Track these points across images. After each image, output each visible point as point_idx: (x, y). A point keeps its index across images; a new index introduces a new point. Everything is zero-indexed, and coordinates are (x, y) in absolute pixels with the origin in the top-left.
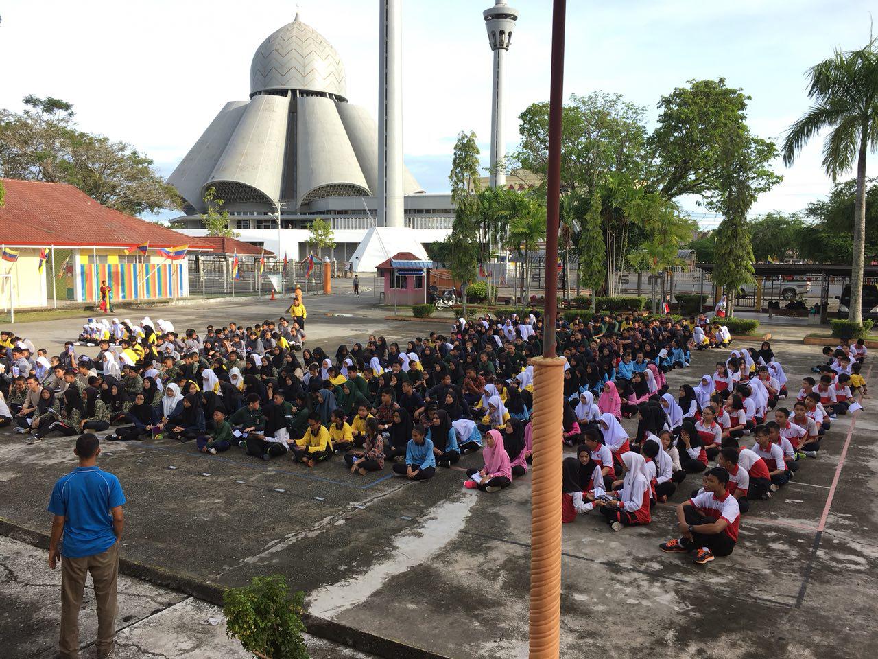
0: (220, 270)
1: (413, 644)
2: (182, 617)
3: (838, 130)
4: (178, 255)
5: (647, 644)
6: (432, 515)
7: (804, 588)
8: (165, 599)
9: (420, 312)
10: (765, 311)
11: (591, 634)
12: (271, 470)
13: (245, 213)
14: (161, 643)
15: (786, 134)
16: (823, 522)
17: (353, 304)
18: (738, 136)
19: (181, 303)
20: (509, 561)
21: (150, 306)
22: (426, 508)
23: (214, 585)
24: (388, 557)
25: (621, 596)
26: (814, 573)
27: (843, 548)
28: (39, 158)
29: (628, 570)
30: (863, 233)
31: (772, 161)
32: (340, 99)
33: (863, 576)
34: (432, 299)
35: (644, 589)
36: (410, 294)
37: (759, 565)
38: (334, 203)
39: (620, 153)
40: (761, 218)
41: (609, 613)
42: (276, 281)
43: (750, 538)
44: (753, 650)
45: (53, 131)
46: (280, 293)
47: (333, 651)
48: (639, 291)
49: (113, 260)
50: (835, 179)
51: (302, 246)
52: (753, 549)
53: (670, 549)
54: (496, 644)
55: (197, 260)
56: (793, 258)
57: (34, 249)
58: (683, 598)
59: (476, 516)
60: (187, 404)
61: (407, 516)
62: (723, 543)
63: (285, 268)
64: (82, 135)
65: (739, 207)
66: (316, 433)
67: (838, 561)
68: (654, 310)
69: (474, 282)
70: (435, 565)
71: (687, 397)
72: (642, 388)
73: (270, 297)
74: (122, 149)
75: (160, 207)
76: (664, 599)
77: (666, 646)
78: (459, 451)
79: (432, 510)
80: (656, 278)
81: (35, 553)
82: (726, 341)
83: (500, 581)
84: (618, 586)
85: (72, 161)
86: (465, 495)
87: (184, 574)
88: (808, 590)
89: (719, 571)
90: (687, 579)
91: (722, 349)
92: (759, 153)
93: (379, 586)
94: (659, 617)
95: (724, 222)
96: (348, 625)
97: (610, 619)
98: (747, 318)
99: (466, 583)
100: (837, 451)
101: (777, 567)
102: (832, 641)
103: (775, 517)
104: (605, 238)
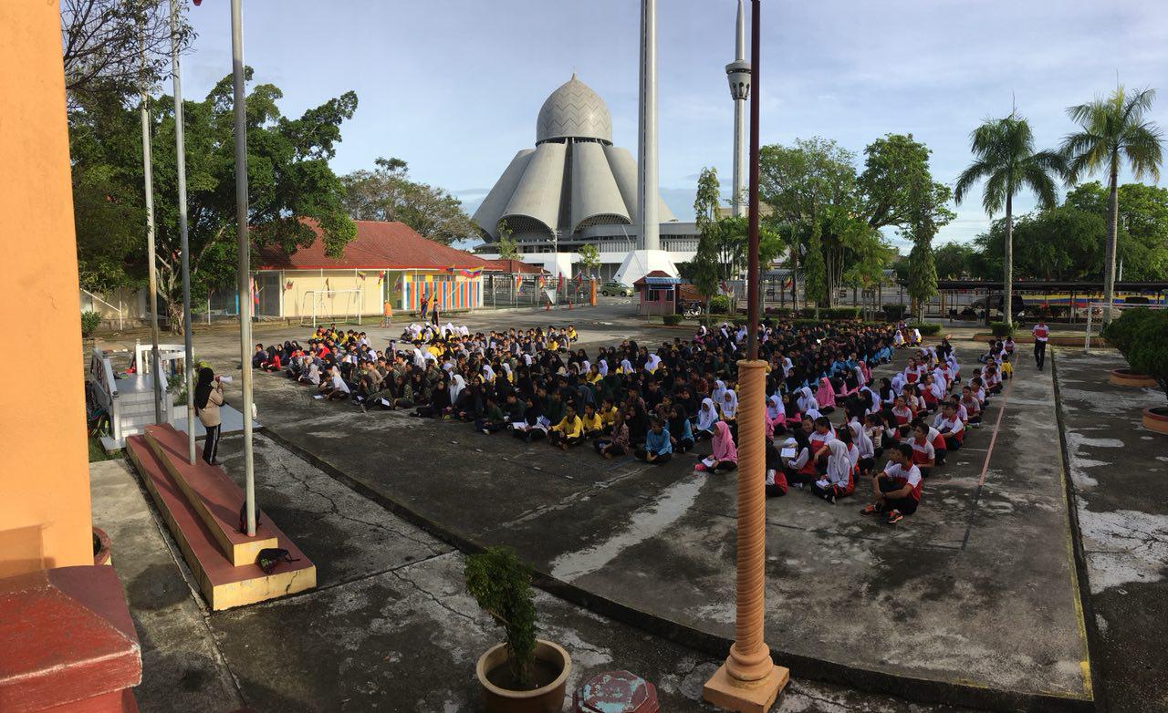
0: (508, 287)
1: (639, 608)
2: (448, 565)
3: (992, 180)
4: (476, 274)
5: (845, 598)
6: (666, 494)
7: (968, 532)
8: (438, 548)
9: (669, 321)
10: (947, 317)
11: (798, 594)
12: (532, 450)
13: (530, 241)
14: (431, 584)
15: (956, 181)
16: (982, 478)
17: (614, 314)
18: (923, 181)
19: (477, 312)
20: (730, 533)
21: (453, 315)
22: (661, 488)
23: (475, 543)
24: (625, 530)
25: (826, 557)
26: (976, 519)
27: (997, 497)
28: (383, 204)
29: (834, 535)
30: (1011, 258)
31: (949, 202)
32: (606, 143)
33: (1008, 517)
34: (680, 310)
35: (845, 550)
36: (662, 306)
37: (936, 518)
38: (601, 230)
39: (837, 190)
40: (945, 246)
41: (815, 574)
42: (552, 295)
43: (929, 497)
44: (929, 590)
45: (395, 183)
46: (554, 305)
47: (569, 611)
48: (855, 303)
49: (429, 279)
50: (991, 216)
51: (575, 266)
52: (932, 506)
53: (868, 513)
54: (712, 608)
55: (491, 278)
56: (967, 276)
57: (376, 272)
58: (876, 553)
59: (704, 495)
60: (468, 393)
61: (644, 495)
62: (909, 505)
63: (560, 284)
64: (413, 185)
65: (925, 236)
66: (571, 421)
67: (993, 508)
68: (866, 319)
69: (716, 295)
70: (665, 539)
71: (886, 388)
72: (853, 383)
73: (546, 308)
74: (439, 194)
75: (466, 237)
76: (861, 557)
77: (861, 597)
78: (693, 439)
79: (667, 490)
80: (868, 292)
81: (352, 495)
82: (919, 340)
83: (720, 551)
84: (825, 549)
85: (405, 205)
86: (696, 477)
87: (454, 530)
88: (971, 535)
89: (906, 527)
90: (880, 538)
91: (916, 347)
92: (940, 195)
93: (615, 556)
94: (856, 573)
95: (915, 248)
96: (586, 589)
97: (816, 579)
98: (935, 322)
99: (690, 553)
100: (993, 422)
101: (948, 518)
102: (988, 573)
103: (949, 478)
104: (826, 259)
